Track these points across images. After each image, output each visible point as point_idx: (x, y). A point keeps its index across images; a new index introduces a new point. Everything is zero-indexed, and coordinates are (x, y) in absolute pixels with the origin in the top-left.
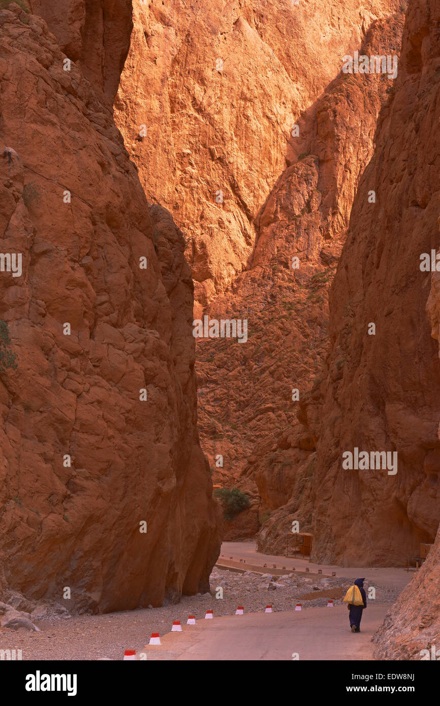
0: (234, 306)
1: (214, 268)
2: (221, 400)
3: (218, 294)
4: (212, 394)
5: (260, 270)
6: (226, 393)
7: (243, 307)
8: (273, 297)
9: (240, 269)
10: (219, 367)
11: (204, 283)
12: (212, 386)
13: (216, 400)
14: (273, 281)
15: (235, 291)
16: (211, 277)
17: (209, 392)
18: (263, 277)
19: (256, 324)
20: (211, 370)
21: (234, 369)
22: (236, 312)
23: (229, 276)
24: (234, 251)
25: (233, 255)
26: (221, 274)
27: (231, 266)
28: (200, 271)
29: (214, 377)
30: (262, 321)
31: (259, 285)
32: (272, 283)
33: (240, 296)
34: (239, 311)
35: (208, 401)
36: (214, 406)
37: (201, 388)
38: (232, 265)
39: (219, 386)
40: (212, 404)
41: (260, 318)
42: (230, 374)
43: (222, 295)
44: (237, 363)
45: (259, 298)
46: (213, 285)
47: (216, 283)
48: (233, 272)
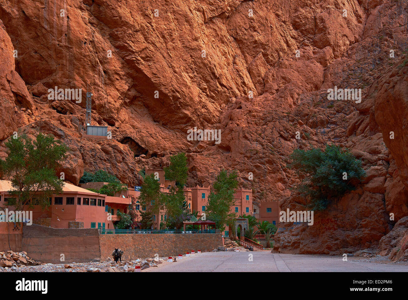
0: (349, 66)
1: (331, 38)
2: (340, 137)
3: (336, 59)
4: (333, 133)
5: (370, 40)
6: (344, 132)
7: (357, 67)
8: (381, 59)
9: (353, 39)
10: (338, 112)
11: (324, 49)
12: (332, 126)
13: (336, 137)
14: (380, 47)
15: (349, 56)
16: (330, 45)
17: (330, 131)
18: (372, 45)
19: (367, 79)
20: (331, 114)
21: (350, 113)
22: (351, 71)
23: (345, 45)
24: (348, 27)
25: (347, 29)
26: (338, 43)
27: (345, 38)
28: (321, 41)
29: (333, 120)
30: (372, 77)
31: (369, 51)
32: (379, 49)
33: (354, 59)
34: (354, 70)
35: (329, 138)
36: (334, 142)
37: (323, 128)
38: (347, 37)
39: (338, 126)
40: (333, 140)
41: (370, 75)
42: (347, 117)
43: (339, 59)
44: (352, 108)
45: (369, 60)
46: (331, 51)
47: (334, 50)
48: (348, 42)
